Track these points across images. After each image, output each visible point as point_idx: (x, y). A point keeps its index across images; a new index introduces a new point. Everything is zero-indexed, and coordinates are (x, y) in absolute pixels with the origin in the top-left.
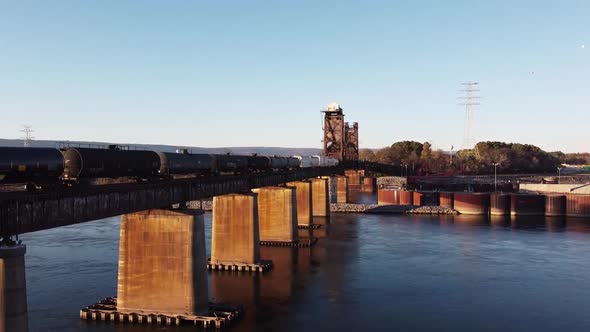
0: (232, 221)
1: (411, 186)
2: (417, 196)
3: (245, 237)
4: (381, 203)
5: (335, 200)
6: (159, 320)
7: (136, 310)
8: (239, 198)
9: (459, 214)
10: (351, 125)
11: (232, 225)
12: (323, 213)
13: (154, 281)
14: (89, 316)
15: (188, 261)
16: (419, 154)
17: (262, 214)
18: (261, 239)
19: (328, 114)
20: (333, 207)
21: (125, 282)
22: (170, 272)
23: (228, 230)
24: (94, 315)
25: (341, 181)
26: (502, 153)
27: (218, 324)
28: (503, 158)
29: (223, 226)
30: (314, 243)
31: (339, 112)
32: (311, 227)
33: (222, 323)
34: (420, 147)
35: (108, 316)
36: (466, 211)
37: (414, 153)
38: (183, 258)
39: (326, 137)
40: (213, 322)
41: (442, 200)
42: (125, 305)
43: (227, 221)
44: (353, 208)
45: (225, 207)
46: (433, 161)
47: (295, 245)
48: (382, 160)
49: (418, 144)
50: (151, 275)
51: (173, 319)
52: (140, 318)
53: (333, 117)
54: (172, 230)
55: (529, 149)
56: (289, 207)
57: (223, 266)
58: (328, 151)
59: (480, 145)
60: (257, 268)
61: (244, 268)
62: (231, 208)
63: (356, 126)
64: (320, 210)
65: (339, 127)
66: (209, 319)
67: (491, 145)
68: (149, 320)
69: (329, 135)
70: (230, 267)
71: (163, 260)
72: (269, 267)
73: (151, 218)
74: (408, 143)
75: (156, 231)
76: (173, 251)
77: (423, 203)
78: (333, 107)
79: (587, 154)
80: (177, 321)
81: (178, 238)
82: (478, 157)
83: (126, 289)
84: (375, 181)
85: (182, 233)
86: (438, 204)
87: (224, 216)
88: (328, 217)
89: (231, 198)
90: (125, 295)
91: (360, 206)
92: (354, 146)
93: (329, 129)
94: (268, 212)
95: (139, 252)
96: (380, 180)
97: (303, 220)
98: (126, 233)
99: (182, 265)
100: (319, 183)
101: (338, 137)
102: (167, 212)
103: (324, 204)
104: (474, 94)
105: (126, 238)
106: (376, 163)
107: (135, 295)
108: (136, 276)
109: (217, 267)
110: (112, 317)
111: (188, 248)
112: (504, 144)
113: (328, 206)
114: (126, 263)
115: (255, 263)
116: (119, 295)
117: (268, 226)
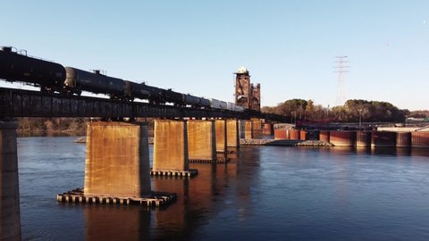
0: (168, 139)
1: (298, 127)
2: (303, 134)
3: (178, 151)
4: (276, 139)
5: (243, 137)
6: (114, 201)
7: (98, 195)
8: (174, 123)
9: (333, 146)
10: (255, 85)
11: (168, 142)
12: (234, 144)
13: (112, 173)
14: (64, 199)
15: (136, 159)
16: (304, 108)
17: (190, 140)
18: (190, 158)
19: (239, 75)
20: (242, 141)
21: (90, 175)
22: (123, 166)
23: (165, 146)
24: (67, 198)
25: (247, 124)
26: (365, 107)
27: (158, 203)
28: (366, 111)
29: (162, 144)
30: (228, 161)
31: (247, 74)
32: (226, 152)
33: (160, 202)
34: (305, 103)
35: (77, 199)
36: (339, 144)
37: (301, 107)
38: (132, 157)
39: (237, 92)
40: (154, 202)
41: (321, 136)
42: (90, 191)
43: (165, 140)
44: (256, 141)
45: (164, 130)
46: (315, 113)
47: (214, 162)
48: (277, 112)
49: (303, 101)
50: (109, 170)
51: (125, 201)
52: (101, 200)
53: (242, 77)
54: (124, 136)
55: (384, 105)
56: (210, 135)
57: (162, 173)
58: (239, 102)
59: (349, 102)
60: (187, 174)
61: (176, 173)
62: (168, 130)
63: (259, 87)
64: (232, 143)
65: (246, 85)
66: (151, 200)
67: (356, 102)
68: (108, 201)
69: (239, 91)
70: (166, 173)
71: (118, 159)
72: (195, 174)
73: (109, 127)
74: (297, 100)
75: (113, 137)
76: (125, 151)
77: (307, 139)
78: (242, 70)
79: (426, 111)
80: (128, 202)
81: (129, 142)
82: (347, 110)
83: (90, 180)
84: (272, 126)
85: (132, 138)
86: (319, 139)
87: (162, 136)
88: (238, 147)
89: (167, 123)
90: (90, 184)
91: (261, 141)
92: (258, 100)
93: (240, 86)
94: (195, 139)
95: (101, 153)
96: (276, 125)
97: (220, 147)
98: (91, 139)
99: (132, 162)
100: (232, 123)
101: (246, 92)
102: (121, 123)
103: (235, 138)
104: (344, 64)
105: (91, 143)
106: (273, 114)
107: (96, 183)
108: (97, 170)
109: (157, 173)
110: (81, 199)
111: (136, 149)
112: (366, 102)
113: (238, 140)
114: (91, 161)
115: (185, 170)
116: (85, 184)
117: (195, 149)
